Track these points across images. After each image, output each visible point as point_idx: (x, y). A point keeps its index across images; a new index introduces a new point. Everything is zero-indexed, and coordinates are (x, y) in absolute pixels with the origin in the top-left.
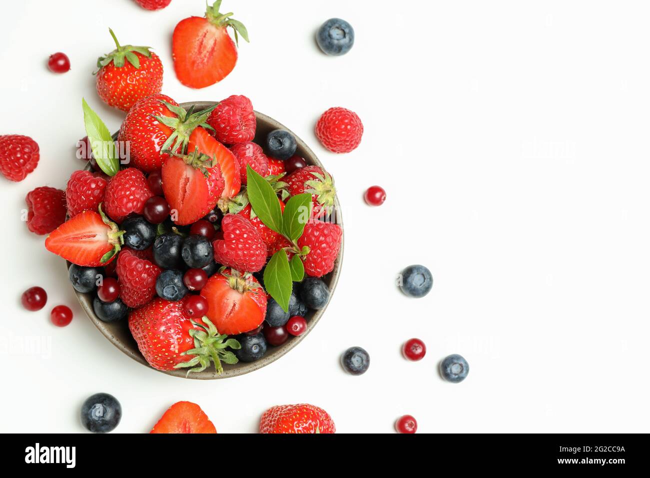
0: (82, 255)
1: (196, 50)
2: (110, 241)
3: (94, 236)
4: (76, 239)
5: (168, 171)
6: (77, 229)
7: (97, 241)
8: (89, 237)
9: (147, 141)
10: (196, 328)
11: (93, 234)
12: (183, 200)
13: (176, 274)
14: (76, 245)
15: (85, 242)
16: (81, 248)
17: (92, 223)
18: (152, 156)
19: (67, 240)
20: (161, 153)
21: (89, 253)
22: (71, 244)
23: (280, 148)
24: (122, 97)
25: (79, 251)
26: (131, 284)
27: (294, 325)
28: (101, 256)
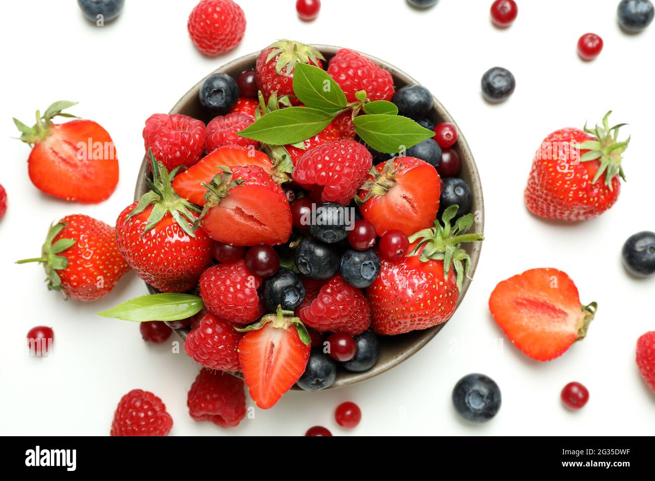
0: (291, 366)
1: (71, 170)
2: (286, 328)
3: (273, 345)
4: (269, 369)
5: (219, 231)
6: (258, 365)
7: (280, 343)
8: (271, 352)
9: (173, 249)
10: (419, 253)
11: (269, 346)
12: (261, 224)
13: (349, 256)
14: (277, 371)
15: (276, 359)
16: (283, 366)
17: (256, 344)
18: (194, 248)
19: (267, 380)
20: (193, 236)
21: (292, 357)
22: (274, 377)
23: (224, 94)
24: (105, 271)
25: (285, 369)
26: (345, 316)
27: (445, 138)
28: (301, 342)
